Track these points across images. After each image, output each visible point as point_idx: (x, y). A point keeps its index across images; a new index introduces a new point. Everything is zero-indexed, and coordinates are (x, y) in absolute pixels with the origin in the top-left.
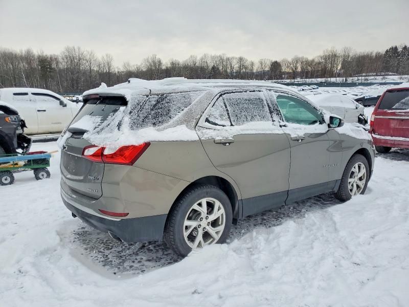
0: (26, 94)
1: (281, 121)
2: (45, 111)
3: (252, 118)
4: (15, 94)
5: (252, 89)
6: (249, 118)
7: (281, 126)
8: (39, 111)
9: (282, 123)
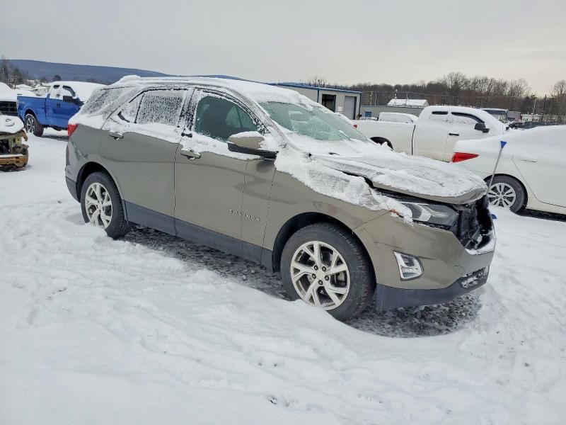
0: (445, 113)
1: (187, 129)
2: (457, 135)
3: (158, 119)
4: (434, 113)
5: (178, 86)
6: (154, 118)
7: (183, 135)
8: (450, 134)
9: (187, 132)
